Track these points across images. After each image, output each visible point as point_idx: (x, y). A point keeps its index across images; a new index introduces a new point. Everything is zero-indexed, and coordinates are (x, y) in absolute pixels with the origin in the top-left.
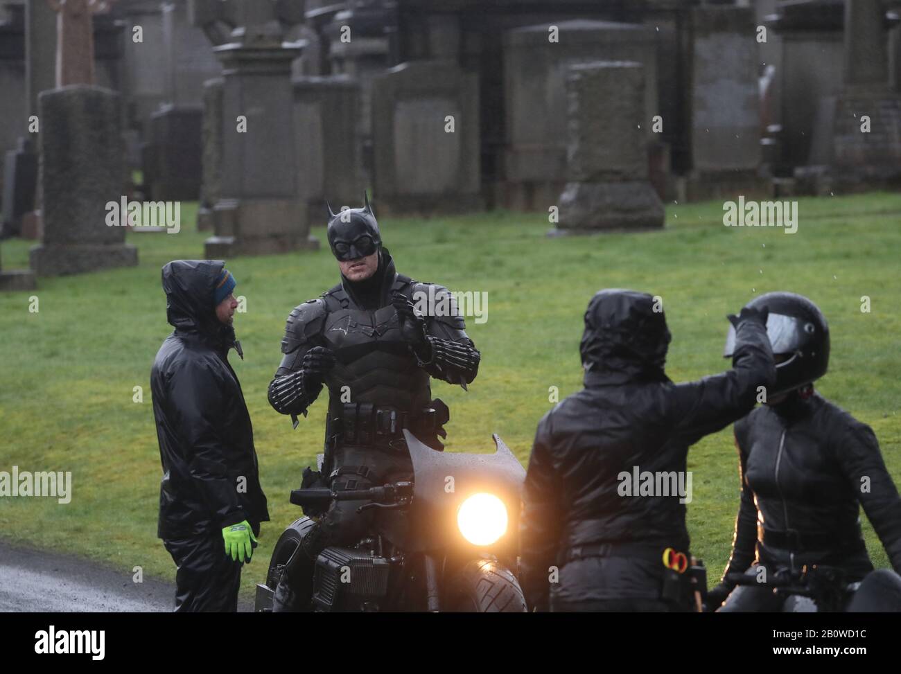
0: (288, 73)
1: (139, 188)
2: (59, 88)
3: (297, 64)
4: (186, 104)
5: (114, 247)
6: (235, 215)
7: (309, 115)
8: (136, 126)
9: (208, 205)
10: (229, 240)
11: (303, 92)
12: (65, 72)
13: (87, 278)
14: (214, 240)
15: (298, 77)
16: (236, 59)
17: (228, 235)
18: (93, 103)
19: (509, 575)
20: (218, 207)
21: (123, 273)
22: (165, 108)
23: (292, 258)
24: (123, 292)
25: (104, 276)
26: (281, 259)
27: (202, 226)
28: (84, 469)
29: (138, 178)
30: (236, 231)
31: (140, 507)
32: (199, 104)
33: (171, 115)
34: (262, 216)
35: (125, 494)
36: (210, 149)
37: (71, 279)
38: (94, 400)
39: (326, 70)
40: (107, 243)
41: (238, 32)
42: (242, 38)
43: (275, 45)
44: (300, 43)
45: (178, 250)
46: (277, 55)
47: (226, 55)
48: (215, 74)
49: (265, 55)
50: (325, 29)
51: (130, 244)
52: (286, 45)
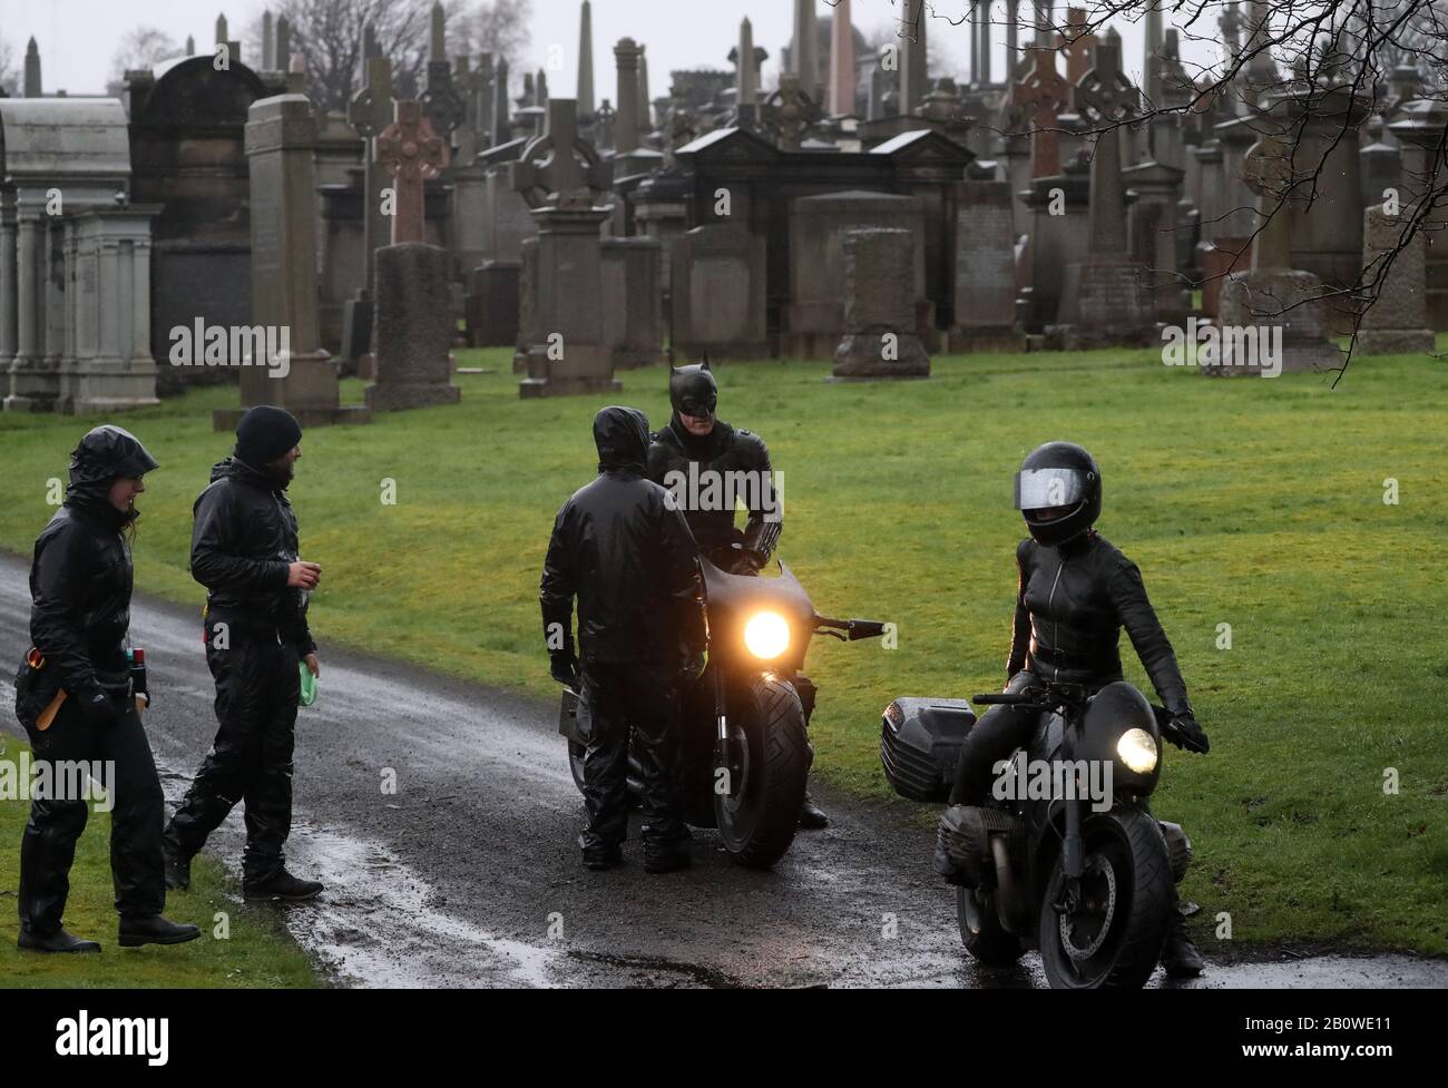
0: (597, 233)
1: (462, 334)
2: (393, 244)
3: (605, 226)
4: (506, 260)
5: (440, 386)
6: (547, 359)
7: (616, 270)
8: (462, 279)
9: (524, 350)
10: (542, 381)
11: (609, 250)
12: (398, 232)
13: (414, 413)
14: (528, 381)
15: (605, 237)
16: (551, 220)
17: (541, 377)
18: (423, 258)
19: (789, 685)
20: (532, 352)
21: (446, 411)
22: (487, 263)
23: (597, 398)
24: (447, 427)
25: (431, 412)
26: (588, 398)
27: (517, 368)
28: (410, 584)
29: (462, 325)
30: (546, 374)
31: (459, 618)
32: (518, 260)
33: (491, 270)
35: (447, 607)
36: (526, 300)
37: (402, 414)
38: (419, 523)
39: (630, 232)
40: (433, 382)
41: (553, 196)
42: (556, 202)
43: (585, 209)
44: (608, 207)
45: (495, 390)
46: (588, 217)
47: (541, 218)
48: (532, 234)
49: (576, 217)
50: (630, 195)
51: (453, 383)
52: (595, 208)
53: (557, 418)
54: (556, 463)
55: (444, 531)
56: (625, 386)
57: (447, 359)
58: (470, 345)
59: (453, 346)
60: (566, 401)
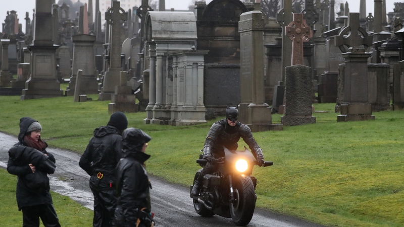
0: (367, 62)
1: (316, 98)
2: (292, 65)
3: (369, 59)
4: (332, 71)
5: (308, 117)
6: (347, 107)
7: (373, 75)
8: (316, 78)
9: (339, 104)
10: (346, 116)
11: (371, 68)
12: (294, 60)
13: (299, 127)
14: (341, 115)
15: (369, 63)
16: (350, 57)
17: (345, 114)
18: (303, 70)
20: (342, 105)
21: (310, 126)
22: (326, 72)
23: (366, 122)
24: (310, 132)
25: (305, 126)
26: (362, 122)
27: (336, 111)
28: (297, 189)
29: (316, 95)
30: (348, 113)
31: (314, 201)
32: (337, 72)
33: (327, 75)
34: (356, 108)
35: (310, 197)
36: (340, 86)
37: (294, 127)
38: (300, 166)
39: (379, 61)
40: (306, 116)
41: (351, 48)
42: (352, 50)
43: (362, 53)
44: (370, 52)
45: (328, 119)
46: (363, 56)
47: (346, 56)
48: (343, 62)
49: (359, 56)
50: (379, 48)
51: (313, 116)
52: (365, 53)
53: (351, 129)
54: (350, 145)
55: (309, 169)
56: (376, 118)
57: (311, 107)
58: (320, 102)
59: (313, 102)
60: (354, 123)
